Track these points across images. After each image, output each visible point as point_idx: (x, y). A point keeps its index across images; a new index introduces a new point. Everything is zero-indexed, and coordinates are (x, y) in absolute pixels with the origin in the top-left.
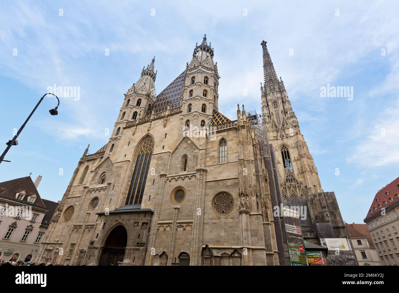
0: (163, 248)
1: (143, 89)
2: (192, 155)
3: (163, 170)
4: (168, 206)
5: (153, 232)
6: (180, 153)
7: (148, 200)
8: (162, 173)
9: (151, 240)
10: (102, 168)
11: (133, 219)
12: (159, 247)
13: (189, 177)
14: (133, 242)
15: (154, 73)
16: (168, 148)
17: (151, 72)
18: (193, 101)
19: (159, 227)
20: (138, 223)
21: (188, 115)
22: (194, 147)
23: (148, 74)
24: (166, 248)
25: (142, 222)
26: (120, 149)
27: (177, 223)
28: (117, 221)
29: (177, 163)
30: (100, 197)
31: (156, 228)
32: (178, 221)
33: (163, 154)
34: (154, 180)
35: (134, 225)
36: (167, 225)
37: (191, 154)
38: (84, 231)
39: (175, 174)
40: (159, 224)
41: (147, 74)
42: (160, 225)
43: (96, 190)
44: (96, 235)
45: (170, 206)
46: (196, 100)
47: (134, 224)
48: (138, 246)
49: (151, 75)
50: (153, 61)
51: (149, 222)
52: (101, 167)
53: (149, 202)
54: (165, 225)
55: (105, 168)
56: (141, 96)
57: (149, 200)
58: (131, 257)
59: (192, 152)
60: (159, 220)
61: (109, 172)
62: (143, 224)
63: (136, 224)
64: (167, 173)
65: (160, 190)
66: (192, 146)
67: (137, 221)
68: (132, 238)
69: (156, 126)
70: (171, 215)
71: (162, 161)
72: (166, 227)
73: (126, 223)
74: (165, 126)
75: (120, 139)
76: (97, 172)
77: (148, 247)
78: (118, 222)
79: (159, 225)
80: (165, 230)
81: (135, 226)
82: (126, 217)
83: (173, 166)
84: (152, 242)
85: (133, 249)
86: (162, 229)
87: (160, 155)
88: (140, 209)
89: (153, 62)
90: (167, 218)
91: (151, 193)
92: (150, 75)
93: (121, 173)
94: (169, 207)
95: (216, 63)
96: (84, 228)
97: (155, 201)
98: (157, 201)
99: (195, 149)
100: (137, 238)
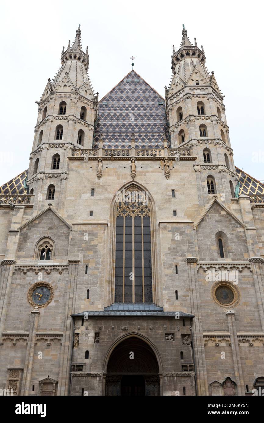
0: (221, 372)
1: (65, 84)
2: (233, 234)
3: (188, 252)
4: (212, 310)
5: (200, 348)
6: (211, 228)
7: (175, 298)
8: (190, 256)
9: (201, 361)
10: (38, 229)
11: (160, 327)
12: (215, 371)
13: (238, 268)
14: (172, 364)
15: (82, 52)
16: (185, 215)
17: (77, 51)
18: (210, 145)
19: (206, 341)
20: (173, 334)
21: (210, 167)
22: (234, 222)
23: (73, 57)
24: (226, 372)
25: (180, 334)
26: (73, 198)
27: (238, 336)
28: (125, 330)
29: (209, 243)
30: (55, 284)
31: (203, 343)
32: (238, 334)
33: (182, 225)
34: (176, 266)
35: (166, 338)
36: (221, 339)
37: (232, 232)
38: (36, 344)
39: (211, 260)
40: (205, 336)
41: (71, 57)
42: (208, 339)
43: (39, 270)
44: (84, 354)
45: (216, 310)
46: (218, 146)
47: (166, 336)
48: (187, 370)
49: (78, 56)
50: (79, 33)
51: (189, 332)
52: (34, 227)
53: (178, 302)
54: (217, 339)
55: (47, 229)
56: (85, 101)
57: (177, 298)
58: (178, 387)
59: (233, 230)
60: (204, 331)
61: (59, 239)
62: (183, 336)
63: (170, 337)
64: (198, 258)
65: (193, 283)
66: (230, 221)
67: (169, 331)
68: (170, 358)
69: (147, 172)
70: (221, 323)
71: (183, 236)
72: (219, 341)
73: (147, 335)
74: (169, 176)
75: (67, 178)
76: (26, 234)
77: (198, 371)
78: (129, 332)
79: (205, 339)
80: (217, 345)
81: (168, 339)
82: (144, 324)
83: (204, 247)
84: (203, 364)
85: (178, 376)
86: (211, 344)
87: (175, 225)
88: (162, 311)
89: (78, 36)
90: (216, 328)
91: (177, 287)
92: (75, 57)
93: (96, 246)
94: (214, 312)
95: (212, 73)
96: (34, 339)
97: (189, 301)
98: (192, 301)
99: (237, 227)
100: (180, 357)
